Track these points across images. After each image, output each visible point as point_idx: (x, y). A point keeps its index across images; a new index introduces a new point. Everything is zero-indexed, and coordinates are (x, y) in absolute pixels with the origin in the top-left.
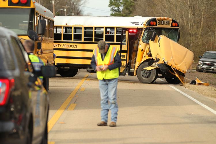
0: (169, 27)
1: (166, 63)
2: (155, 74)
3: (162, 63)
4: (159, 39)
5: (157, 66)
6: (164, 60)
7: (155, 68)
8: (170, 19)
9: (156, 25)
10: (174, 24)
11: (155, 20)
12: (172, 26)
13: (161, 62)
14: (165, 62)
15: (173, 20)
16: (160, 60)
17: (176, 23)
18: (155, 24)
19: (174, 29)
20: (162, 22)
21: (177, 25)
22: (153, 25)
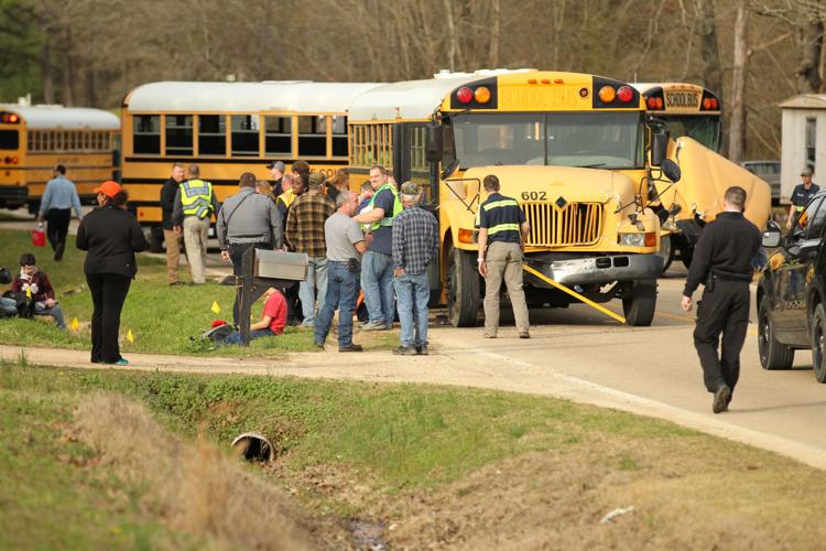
0: (696, 111)
1: (701, 218)
2: (669, 250)
3: (688, 218)
4: (678, 149)
5: (673, 227)
6: (694, 211)
7: (668, 232)
8: (697, 87)
9: (663, 108)
10: (707, 103)
11: (658, 93)
12: (702, 108)
13: (686, 215)
14: (697, 216)
15: (705, 92)
16: (683, 209)
17: (714, 100)
18: (660, 105)
19: (707, 116)
20: (678, 98)
21: (715, 105)
22: (656, 108)
